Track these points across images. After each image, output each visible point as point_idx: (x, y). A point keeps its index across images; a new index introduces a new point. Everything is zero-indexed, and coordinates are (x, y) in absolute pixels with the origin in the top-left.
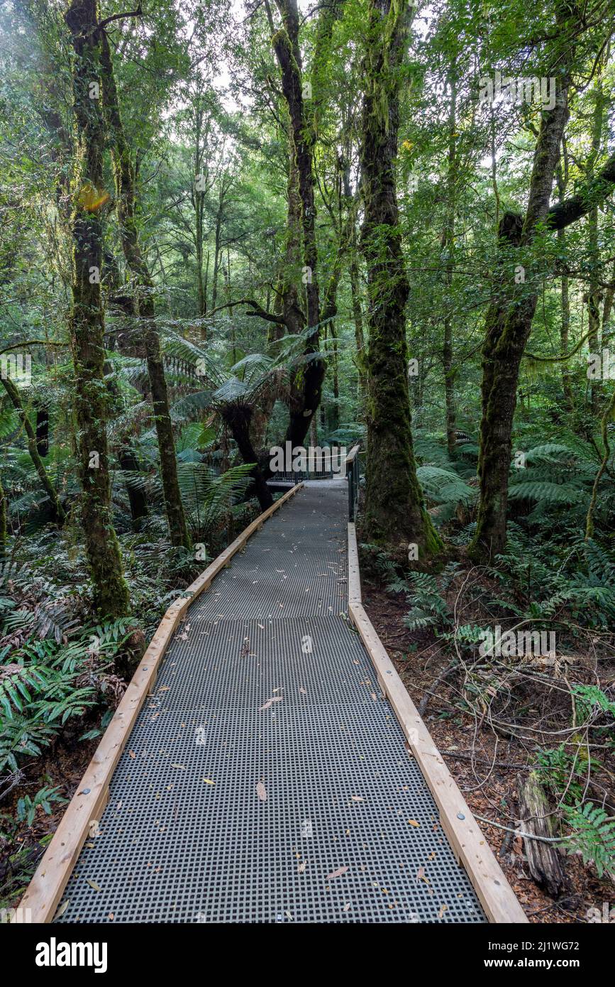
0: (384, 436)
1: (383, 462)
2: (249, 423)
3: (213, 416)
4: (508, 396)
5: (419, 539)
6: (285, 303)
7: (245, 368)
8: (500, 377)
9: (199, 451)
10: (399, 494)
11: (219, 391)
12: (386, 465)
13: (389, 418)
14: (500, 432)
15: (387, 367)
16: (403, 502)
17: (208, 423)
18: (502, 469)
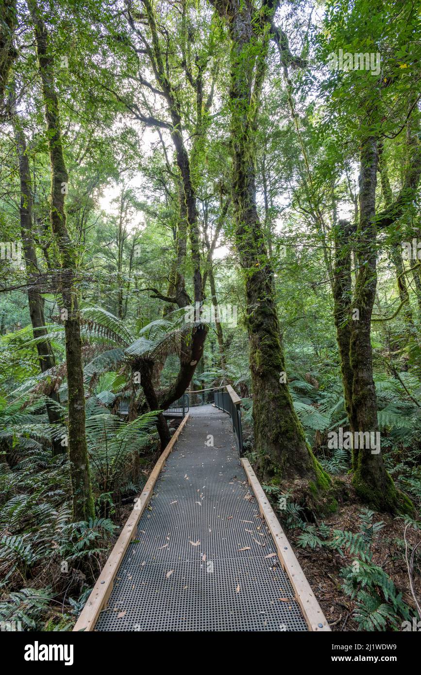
0: (268, 380)
1: (269, 403)
2: (152, 371)
3: (124, 367)
4: (367, 346)
5: (310, 474)
6: (177, 289)
7: (150, 331)
8: (357, 331)
9: (112, 392)
10: (287, 431)
11: (130, 348)
12: (272, 406)
13: (271, 366)
14: (363, 375)
15: (264, 326)
16: (290, 439)
17: (121, 371)
18: (372, 407)
